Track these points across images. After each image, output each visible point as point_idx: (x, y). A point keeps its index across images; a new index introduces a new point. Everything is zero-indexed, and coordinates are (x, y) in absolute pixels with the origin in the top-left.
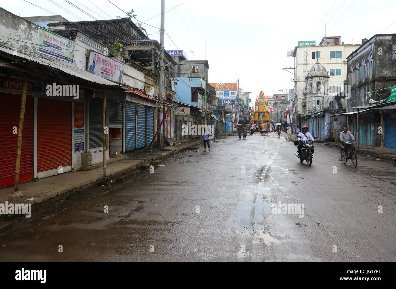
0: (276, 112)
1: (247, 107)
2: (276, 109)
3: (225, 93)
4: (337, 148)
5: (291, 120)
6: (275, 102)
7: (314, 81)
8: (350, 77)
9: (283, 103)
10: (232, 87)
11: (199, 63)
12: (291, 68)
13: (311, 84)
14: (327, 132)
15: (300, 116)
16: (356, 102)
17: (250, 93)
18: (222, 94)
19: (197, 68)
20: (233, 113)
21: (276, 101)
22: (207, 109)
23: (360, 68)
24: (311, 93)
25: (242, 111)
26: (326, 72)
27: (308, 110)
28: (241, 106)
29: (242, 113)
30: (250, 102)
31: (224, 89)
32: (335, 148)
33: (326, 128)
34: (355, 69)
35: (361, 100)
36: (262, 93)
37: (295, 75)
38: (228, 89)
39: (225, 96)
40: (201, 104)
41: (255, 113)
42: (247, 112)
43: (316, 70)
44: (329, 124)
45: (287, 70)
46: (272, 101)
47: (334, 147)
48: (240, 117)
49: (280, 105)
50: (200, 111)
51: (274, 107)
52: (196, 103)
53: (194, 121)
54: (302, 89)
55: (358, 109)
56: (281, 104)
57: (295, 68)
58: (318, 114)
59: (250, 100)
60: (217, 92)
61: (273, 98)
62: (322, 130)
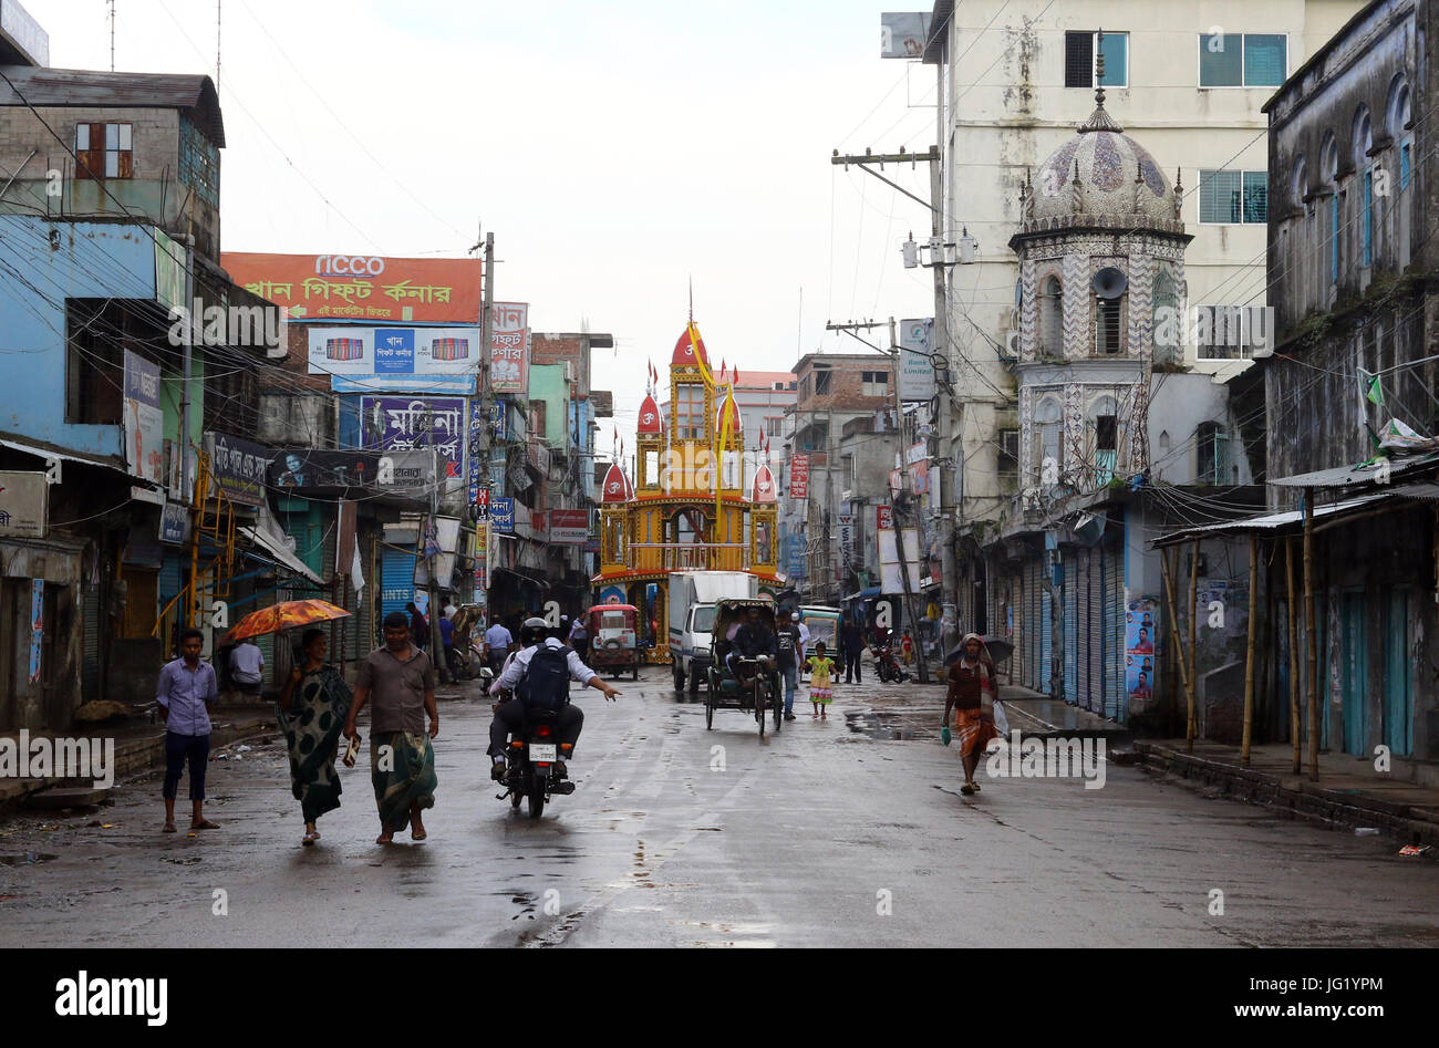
0: (821, 502)
1: (570, 461)
2: (820, 475)
3: (380, 342)
4: (1188, 783)
5: (914, 571)
6: (808, 419)
7: (1078, 265)
8: (1291, 244)
9: (865, 426)
10: (444, 294)
11: (140, 96)
12: (902, 157)
13: (1055, 283)
14: (1139, 660)
15: (970, 541)
16: (1322, 433)
17: (605, 341)
18: (353, 349)
19: (120, 137)
20: (445, 512)
21: (815, 411)
22: (210, 483)
23: (1346, 185)
24: (1052, 358)
25: (528, 498)
26: (1160, 193)
27: (1029, 492)
28: (514, 452)
29: (522, 511)
30: (599, 421)
31: (372, 311)
32: (1181, 781)
33: (1131, 635)
34: (1317, 193)
35: (1349, 426)
36: (693, 347)
37: (936, 210)
38: (407, 314)
39: (379, 368)
40: (153, 438)
41: (634, 509)
42: (575, 507)
43: (1086, 179)
44: (1149, 599)
45: (875, 167)
46: (789, 410)
47: (1170, 777)
48: (511, 543)
49: (845, 451)
50: (139, 494)
51: (803, 460)
52: (112, 430)
53: (95, 579)
54: (992, 326)
55: (1310, 495)
56: (858, 438)
57: (934, 155)
58: (1078, 526)
59: (604, 404)
60: (312, 331)
61: (793, 386)
62: (1110, 649)
